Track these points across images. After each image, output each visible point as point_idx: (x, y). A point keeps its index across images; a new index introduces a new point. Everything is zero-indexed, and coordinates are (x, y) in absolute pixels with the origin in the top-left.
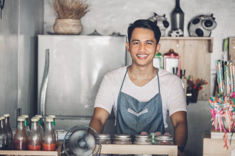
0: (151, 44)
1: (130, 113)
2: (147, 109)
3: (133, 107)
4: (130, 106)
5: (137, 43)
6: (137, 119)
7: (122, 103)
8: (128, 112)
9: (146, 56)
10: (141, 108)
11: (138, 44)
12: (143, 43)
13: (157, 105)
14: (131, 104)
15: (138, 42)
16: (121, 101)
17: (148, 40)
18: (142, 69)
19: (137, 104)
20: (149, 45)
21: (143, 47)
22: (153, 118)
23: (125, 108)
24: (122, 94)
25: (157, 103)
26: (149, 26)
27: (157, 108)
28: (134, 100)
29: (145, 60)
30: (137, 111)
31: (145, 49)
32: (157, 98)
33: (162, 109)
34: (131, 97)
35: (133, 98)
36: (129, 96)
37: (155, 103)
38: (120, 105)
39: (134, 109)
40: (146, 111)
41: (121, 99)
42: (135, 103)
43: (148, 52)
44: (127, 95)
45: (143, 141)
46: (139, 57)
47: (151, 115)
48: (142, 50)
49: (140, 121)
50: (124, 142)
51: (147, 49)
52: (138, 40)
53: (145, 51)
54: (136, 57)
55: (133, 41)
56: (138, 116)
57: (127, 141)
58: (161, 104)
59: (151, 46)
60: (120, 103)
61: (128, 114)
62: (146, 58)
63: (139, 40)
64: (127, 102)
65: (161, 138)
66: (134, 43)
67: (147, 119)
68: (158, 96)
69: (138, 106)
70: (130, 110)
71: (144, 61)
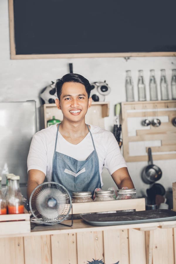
0: (83, 98)
1: (66, 174)
2: (84, 168)
3: (71, 168)
4: (68, 167)
5: (68, 99)
6: (75, 179)
7: (58, 163)
8: (64, 173)
9: (79, 111)
10: (80, 168)
11: (70, 99)
12: (75, 98)
13: (94, 163)
14: (68, 164)
15: (69, 97)
16: (57, 161)
17: (80, 94)
18: (76, 125)
19: (76, 163)
20: (81, 99)
21: (75, 102)
22: (91, 177)
23: (62, 169)
24: (57, 154)
25: (94, 161)
26: (80, 80)
27: (94, 167)
28: (71, 159)
29: (79, 115)
30: (75, 171)
31: (78, 104)
32: (93, 156)
33: (98, 167)
34: (68, 156)
35: (70, 157)
36: (65, 155)
37: (92, 160)
38: (56, 166)
39: (72, 169)
40: (83, 170)
41: (57, 160)
42: (73, 162)
43: (80, 108)
44: (63, 154)
45: (106, 197)
46: (72, 113)
47: (89, 174)
48: (75, 105)
49: (78, 181)
50: (86, 199)
51: (79, 103)
52: (69, 96)
53: (78, 106)
54: (68, 113)
55: (64, 96)
56: (76, 176)
57: (89, 199)
58: (98, 162)
59: (84, 100)
60: (56, 164)
61: (65, 175)
62: (79, 113)
63: (71, 95)
64: (64, 162)
65: (126, 192)
66: (66, 99)
67: (85, 178)
68: (94, 154)
69: (77, 166)
70: (67, 171)
71: (77, 116)
